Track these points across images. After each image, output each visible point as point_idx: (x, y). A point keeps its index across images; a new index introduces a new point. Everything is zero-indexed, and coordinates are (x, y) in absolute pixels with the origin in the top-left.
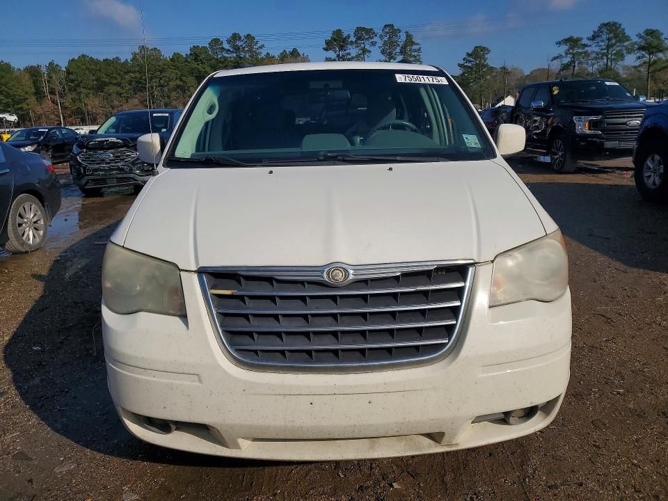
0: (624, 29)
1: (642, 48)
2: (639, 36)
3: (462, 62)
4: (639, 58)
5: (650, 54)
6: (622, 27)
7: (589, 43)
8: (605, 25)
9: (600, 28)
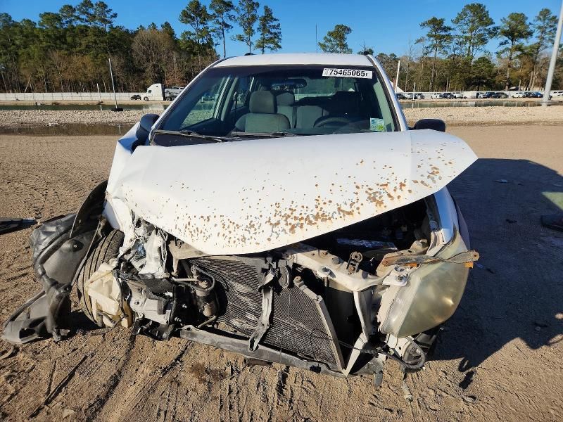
0: (488, 12)
1: (506, 33)
2: (503, 20)
3: (323, 42)
4: (502, 44)
5: (512, 41)
6: (486, 10)
7: (452, 26)
8: (469, 7)
9: (464, 10)
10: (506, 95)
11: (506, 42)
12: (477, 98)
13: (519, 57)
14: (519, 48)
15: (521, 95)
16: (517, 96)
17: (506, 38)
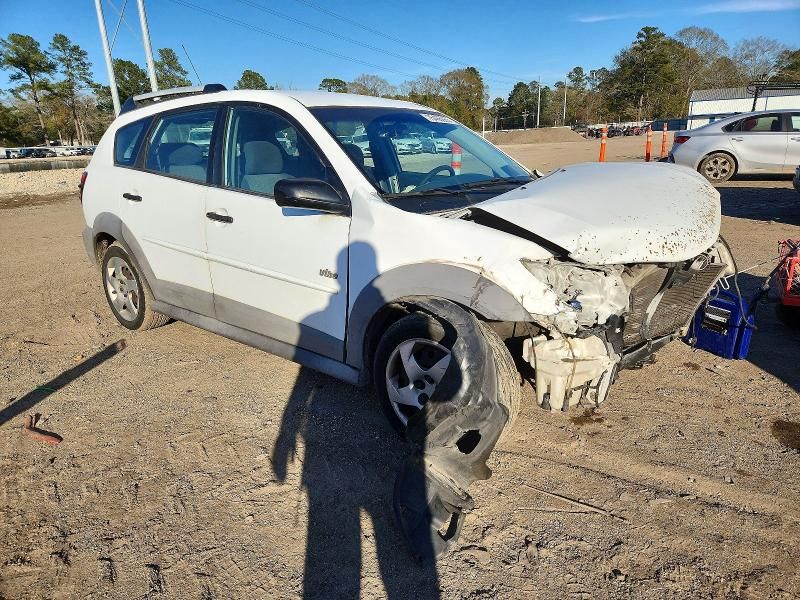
10: (52, 152)
11: (20, 76)
12: (9, 157)
13: (47, 98)
14: (44, 86)
15: (74, 152)
16: (68, 153)
17: (19, 70)
